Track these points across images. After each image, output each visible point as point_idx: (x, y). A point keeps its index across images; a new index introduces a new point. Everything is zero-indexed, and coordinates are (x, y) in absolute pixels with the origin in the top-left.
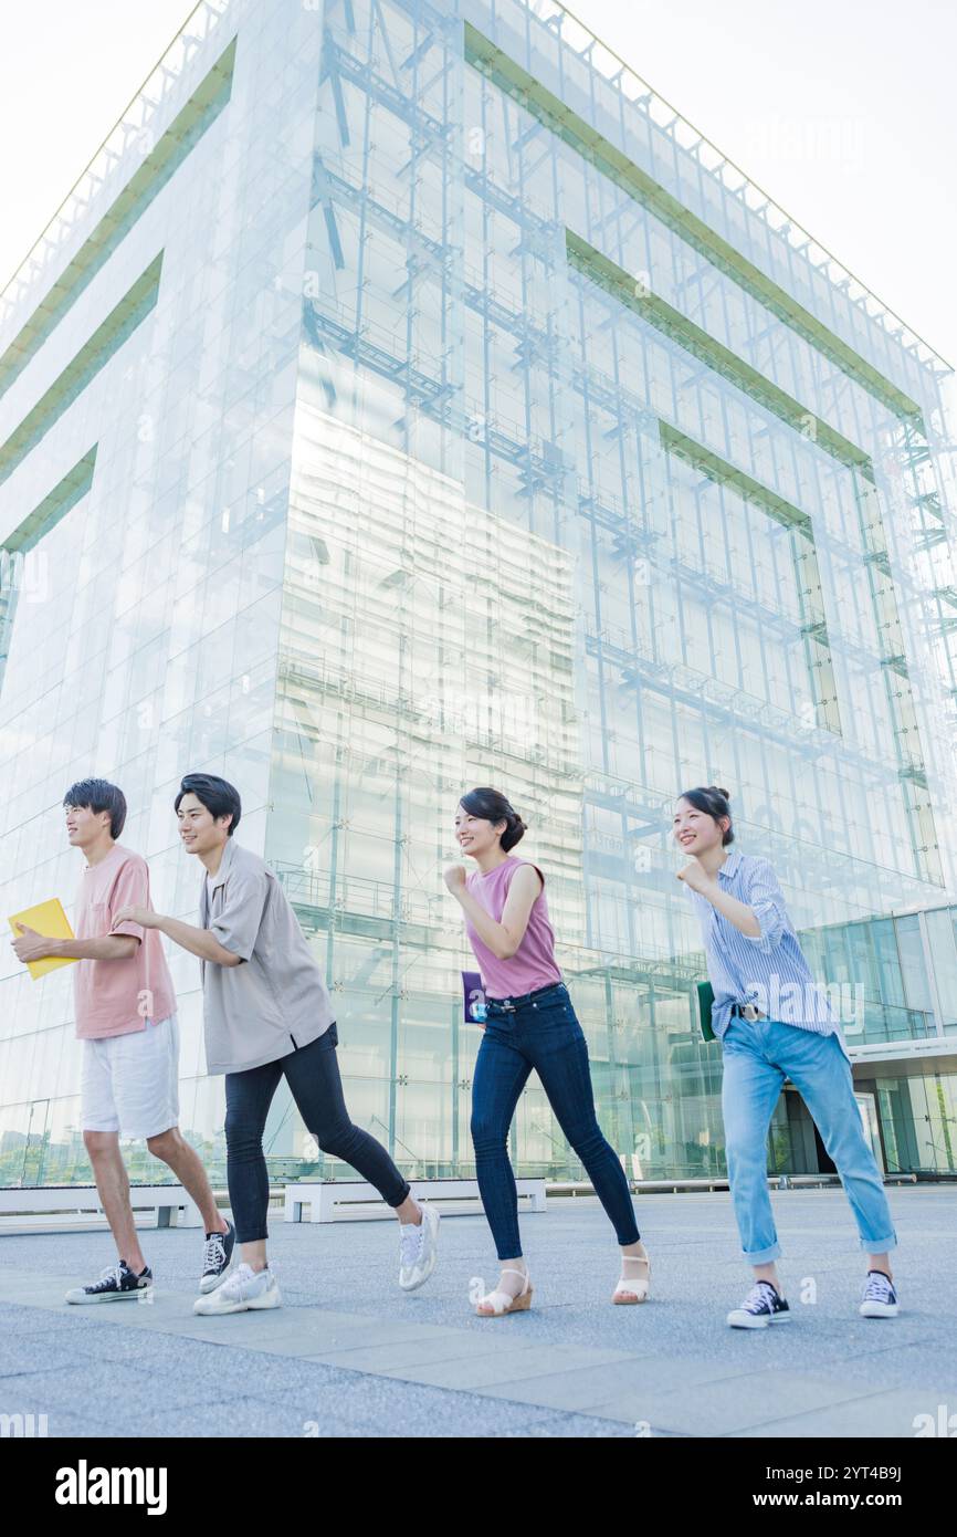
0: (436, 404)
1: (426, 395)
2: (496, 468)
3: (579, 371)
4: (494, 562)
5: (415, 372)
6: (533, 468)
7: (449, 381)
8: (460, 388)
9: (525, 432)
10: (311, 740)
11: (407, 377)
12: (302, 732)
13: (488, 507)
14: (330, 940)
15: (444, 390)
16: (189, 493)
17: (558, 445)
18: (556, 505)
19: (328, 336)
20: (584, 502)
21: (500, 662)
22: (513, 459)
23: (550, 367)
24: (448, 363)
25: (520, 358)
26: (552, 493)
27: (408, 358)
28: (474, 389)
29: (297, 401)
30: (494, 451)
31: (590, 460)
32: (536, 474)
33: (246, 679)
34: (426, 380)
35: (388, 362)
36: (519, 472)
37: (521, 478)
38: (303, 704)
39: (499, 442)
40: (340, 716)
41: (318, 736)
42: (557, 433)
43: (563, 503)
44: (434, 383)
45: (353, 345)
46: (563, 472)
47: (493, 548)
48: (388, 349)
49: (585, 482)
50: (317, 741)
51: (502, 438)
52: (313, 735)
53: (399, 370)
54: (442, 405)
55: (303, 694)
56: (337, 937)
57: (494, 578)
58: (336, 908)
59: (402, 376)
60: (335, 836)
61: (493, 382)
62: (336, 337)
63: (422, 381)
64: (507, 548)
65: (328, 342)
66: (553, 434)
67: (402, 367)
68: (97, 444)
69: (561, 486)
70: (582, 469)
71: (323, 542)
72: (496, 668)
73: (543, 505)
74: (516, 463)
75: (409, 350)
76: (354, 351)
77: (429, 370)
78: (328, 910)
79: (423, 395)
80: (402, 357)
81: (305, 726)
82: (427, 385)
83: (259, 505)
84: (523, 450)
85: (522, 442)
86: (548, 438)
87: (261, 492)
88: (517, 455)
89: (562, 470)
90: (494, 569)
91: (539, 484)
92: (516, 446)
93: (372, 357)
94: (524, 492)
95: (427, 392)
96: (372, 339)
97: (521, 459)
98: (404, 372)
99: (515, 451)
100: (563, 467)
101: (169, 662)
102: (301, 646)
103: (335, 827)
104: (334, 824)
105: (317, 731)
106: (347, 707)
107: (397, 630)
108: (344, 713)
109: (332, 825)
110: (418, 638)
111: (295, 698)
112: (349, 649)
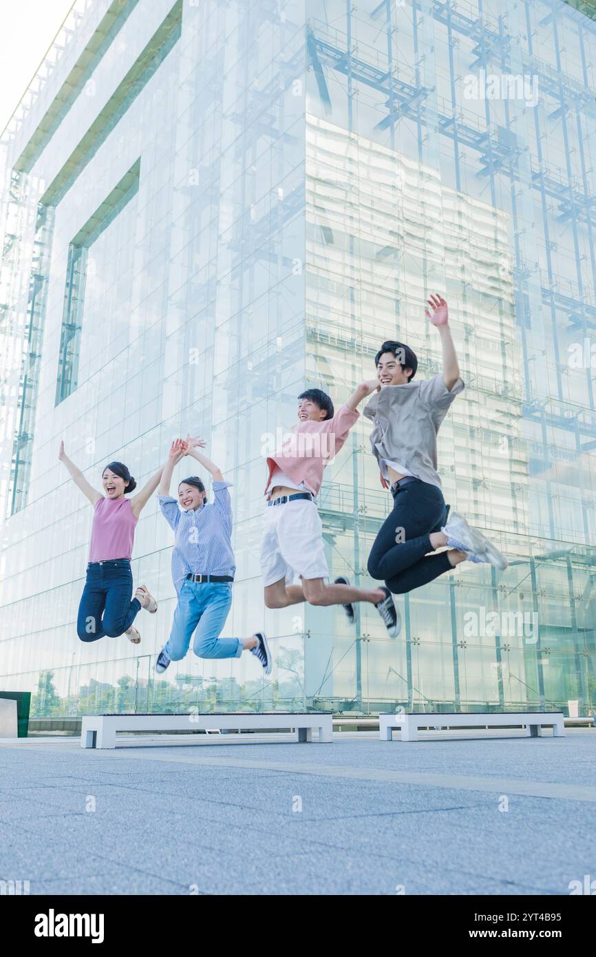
0: (413, 105)
1: (404, 98)
2: (464, 155)
3: (527, 64)
4: (464, 234)
5: (396, 80)
6: (493, 151)
7: (423, 84)
8: (433, 90)
9: (485, 121)
10: (328, 385)
11: (390, 84)
12: (323, 379)
13: (458, 188)
14: (356, 537)
15: (419, 93)
16: (222, 194)
17: (512, 129)
18: (512, 181)
19: (326, 57)
20: (535, 176)
21: (474, 316)
22: (476, 145)
23: (503, 62)
24: (421, 70)
25: (477, 58)
26: (508, 171)
27: (390, 69)
28: (443, 89)
29: (307, 114)
30: (461, 140)
31: (538, 140)
32: (496, 156)
33: (279, 339)
34: (404, 86)
35: (372, 73)
36: (480, 155)
37: (482, 160)
38: (324, 359)
39: (464, 132)
40: (353, 367)
41: (334, 382)
42: (511, 119)
43: (518, 179)
44: (409, 87)
45: (346, 63)
46: (517, 153)
47: (464, 223)
48: (373, 63)
49: (535, 159)
50: (333, 385)
51: (466, 128)
52: (329, 381)
53: (382, 80)
54: (418, 106)
55: (323, 351)
56: (361, 535)
57: (465, 246)
58: (360, 513)
59: (385, 84)
60: (355, 459)
61: (457, 82)
62: (331, 57)
63: (401, 86)
64: (476, 223)
65: (325, 62)
66: (507, 120)
67: (386, 76)
68: (140, 158)
69: (516, 164)
70: (533, 150)
71: (330, 229)
72: (470, 321)
73: (502, 181)
74: (478, 149)
75: (390, 61)
76: (346, 68)
77: (406, 77)
78: (352, 515)
79: (402, 99)
80: (385, 69)
81: (325, 376)
82: (406, 90)
83: (279, 201)
84: (485, 137)
85: (483, 130)
86: (503, 123)
87: (280, 191)
88: (480, 141)
89: (516, 151)
90: (465, 240)
91: (498, 164)
92: (477, 134)
93: (361, 71)
94: (484, 172)
95: (405, 96)
96: (361, 57)
97: (482, 145)
98: (387, 81)
99: (477, 138)
100: (517, 148)
101: (216, 329)
102: (322, 314)
103: (355, 452)
104: (354, 450)
105: (332, 377)
106: (359, 359)
107: (393, 296)
108: (357, 365)
109: (352, 451)
110: (410, 301)
111: (318, 354)
112: (357, 314)
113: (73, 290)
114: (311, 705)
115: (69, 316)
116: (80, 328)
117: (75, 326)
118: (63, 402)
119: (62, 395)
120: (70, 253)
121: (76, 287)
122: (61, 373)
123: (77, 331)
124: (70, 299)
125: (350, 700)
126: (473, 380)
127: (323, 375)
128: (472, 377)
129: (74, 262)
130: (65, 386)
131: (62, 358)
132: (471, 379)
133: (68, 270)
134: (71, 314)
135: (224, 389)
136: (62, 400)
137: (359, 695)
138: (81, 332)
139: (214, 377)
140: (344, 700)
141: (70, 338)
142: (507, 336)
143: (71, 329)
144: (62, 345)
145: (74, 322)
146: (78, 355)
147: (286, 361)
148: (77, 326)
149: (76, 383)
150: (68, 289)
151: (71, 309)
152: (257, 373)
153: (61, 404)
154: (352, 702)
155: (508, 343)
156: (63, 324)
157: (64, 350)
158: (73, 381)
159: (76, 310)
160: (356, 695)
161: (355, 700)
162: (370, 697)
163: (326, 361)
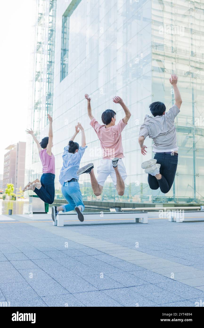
33: (142, 54)
38: (160, 61)
40: (172, 63)
55: (160, 58)
104: (173, 99)
106: (175, 60)
108: (174, 63)
109: (172, 100)
111: (158, 59)
112: (174, 40)
113: (65, 34)
114: (155, 200)
115: (63, 46)
116: (68, 50)
118: (63, 80)
119: (62, 78)
120: (63, 20)
121: (66, 33)
122: (62, 68)
123: (67, 52)
124: (63, 38)
125: (171, 198)
129: (64, 23)
130: (63, 74)
131: (62, 62)
133: (62, 27)
134: (64, 45)
135: (121, 75)
136: (62, 80)
137: (174, 196)
138: (68, 52)
139: (117, 70)
140: (168, 198)
141: (64, 54)
143: (64, 51)
144: (61, 58)
145: (65, 48)
147: (145, 63)
148: (67, 50)
149: (67, 73)
150: (63, 34)
151: (64, 43)
152: (134, 68)
153: (63, 81)
156: (62, 49)
157: (62, 59)
158: (66, 72)
159: (66, 43)
160: (173, 196)
161: (173, 198)
162: (178, 196)
163: (161, 62)
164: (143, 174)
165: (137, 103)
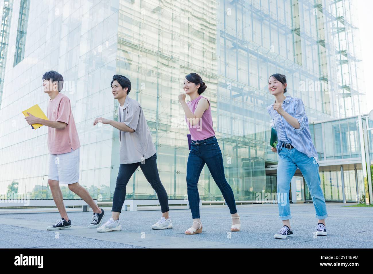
4: (190, 4)
10: (129, 64)
12: (126, 61)
21: (192, 39)
33: (107, 42)
40: (139, 56)
41: (131, 62)
50: (131, 64)
52: (130, 62)
55: (126, 48)
57: (190, 10)
60: (137, 96)
72: (190, 41)
90: (190, 7)
101: (81, 36)
102: (125, 32)
103: (137, 92)
104: (137, 91)
105: (131, 61)
106: (141, 53)
107: (158, 27)
108: (140, 55)
110: (165, 30)
111: (124, 50)
112: (141, 33)
113: (23, 16)
115: (21, 27)
116: (26, 33)
117: (23, 32)
119: (17, 62)
121: (25, 14)
122: (17, 52)
123: (24, 34)
124: (21, 19)
125: (130, 194)
126: (190, 66)
127: (127, 59)
128: (190, 65)
129: (23, 4)
130: (18, 58)
131: (17, 46)
132: (189, 65)
133: (21, 7)
135: (84, 62)
136: (16, 65)
137: (134, 192)
138: (26, 35)
139: (80, 57)
141: (21, 37)
142: (205, 49)
143: (21, 33)
144: (17, 40)
145: (23, 30)
146: (24, 45)
149: (23, 58)
150: (21, 15)
151: (22, 24)
152: (98, 57)
153: (16, 67)
154: (131, 195)
155: (205, 52)
156: (19, 30)
157: (18, 42)
158: (22, 56)
159: (24, 25)
160: (132, 192)
161: (132, 194)
162: (138, 193)
163: (128, 53)
164: (101, 168)
165: (99, 93)
